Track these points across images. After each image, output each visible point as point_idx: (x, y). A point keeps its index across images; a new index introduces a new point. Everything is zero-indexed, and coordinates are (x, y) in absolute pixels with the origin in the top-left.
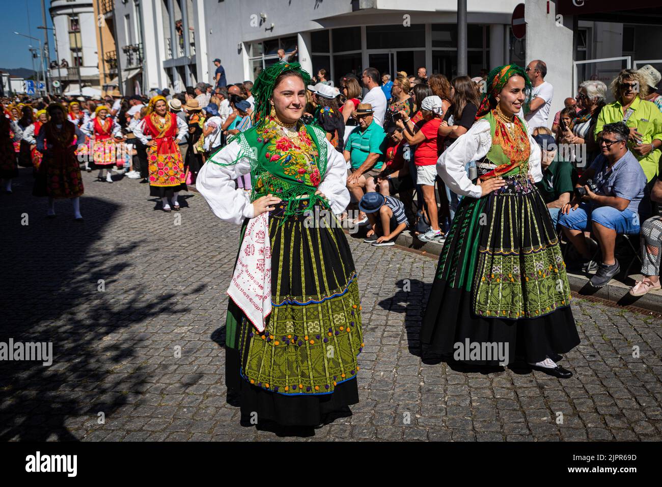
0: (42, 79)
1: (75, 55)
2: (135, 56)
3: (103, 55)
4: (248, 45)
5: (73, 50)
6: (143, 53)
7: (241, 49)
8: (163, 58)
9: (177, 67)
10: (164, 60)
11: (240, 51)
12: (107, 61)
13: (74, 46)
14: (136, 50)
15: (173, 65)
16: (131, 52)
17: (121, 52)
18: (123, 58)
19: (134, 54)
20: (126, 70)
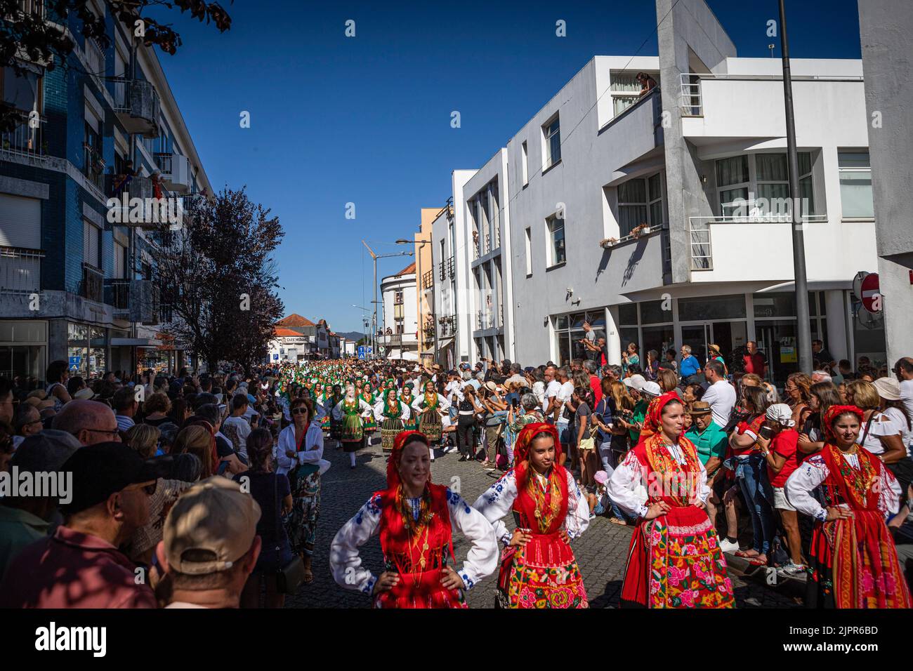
0: (370, 344)
1: (398, 323)
2: (449, 327)
3: (422, 325)
4: (554, 317)
5: (397, 319)
6: (456, 324)
7: (548, 321)
8: (473, 329)
9: (485, 337)
10: (474, 330)
11: (546, 324)
12: (425, 331)
13: (398, 316)
14: (450, 321)
15: (482, 335)
16: (446, 323)
17: (438, 322)
18: (439, 328)
19: (449, 325)
20: (440, 339)
